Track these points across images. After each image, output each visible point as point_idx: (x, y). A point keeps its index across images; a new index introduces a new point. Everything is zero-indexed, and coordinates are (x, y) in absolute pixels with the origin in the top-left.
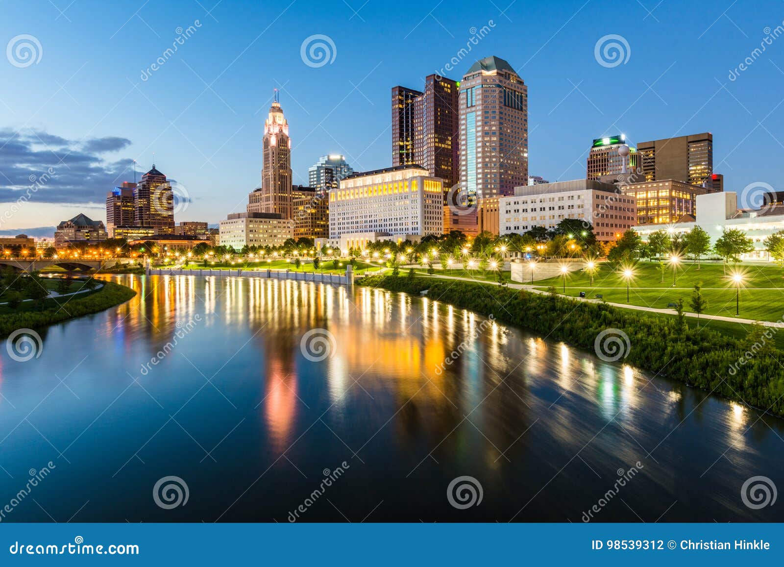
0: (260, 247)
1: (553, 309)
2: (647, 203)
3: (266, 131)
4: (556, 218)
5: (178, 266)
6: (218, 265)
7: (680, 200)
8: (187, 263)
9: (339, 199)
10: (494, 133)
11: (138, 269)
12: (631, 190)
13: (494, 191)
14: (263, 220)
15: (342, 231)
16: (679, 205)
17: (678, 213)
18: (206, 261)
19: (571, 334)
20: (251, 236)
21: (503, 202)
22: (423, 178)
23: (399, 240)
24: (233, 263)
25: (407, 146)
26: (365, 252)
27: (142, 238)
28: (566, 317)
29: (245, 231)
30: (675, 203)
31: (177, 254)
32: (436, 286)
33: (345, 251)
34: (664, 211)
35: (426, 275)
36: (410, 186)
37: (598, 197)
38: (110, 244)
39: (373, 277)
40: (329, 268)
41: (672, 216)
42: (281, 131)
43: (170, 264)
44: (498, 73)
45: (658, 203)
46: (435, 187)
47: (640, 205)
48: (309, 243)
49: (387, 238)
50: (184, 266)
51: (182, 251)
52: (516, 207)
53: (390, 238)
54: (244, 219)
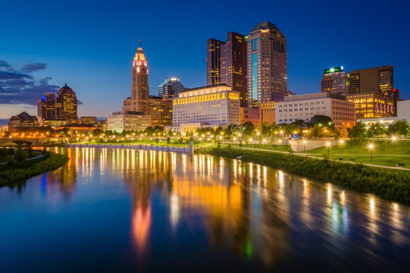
0: (133, 131)
1: (329, 167)
2: (360, 106)
3: (134, 65)
4: (309, 115)
5: (85, 142)
6: (109, 141)
7: (379, 104)
8: (90, 140)
9: (179, 103)
10: (268, 66)
11: (60, 144)
12: (350, 99)
13: (268, 99)
14: (134, 115)
15: (180, 122)
16: (378, 107)
17: (378, 111)
18: (101, 140)
19: (345, 181)
20: (127, 125)
21: (276, 105)
22: (228, 92)
23: (215, 128)
24: (118, 140)
25: (216, 73)
26: (195, 135)
27: (61, 126)
28: (339, 171)
29: (123, 122)
30: (377, 106)
31: (83, 135)
32: (247, 154)
33: (183, 134)
34: (370, 111)
35: (238, 148)
36: (221, 96)
37: (334, 102)
38: (42, 129)
39: (204, 148)
40: (176, 143)
41: (375, 113)
42: (143, 64)
43: (79, 141)
44: (270, 31)
45: (367, 106)
46: (235, 97)
47: (357, 106)
48: (161, 129)
49: (207, 126)
50: (88, 142)
51: (86, 133)
52: (286, 108)
53: (209, 126)
54: (123, 115)
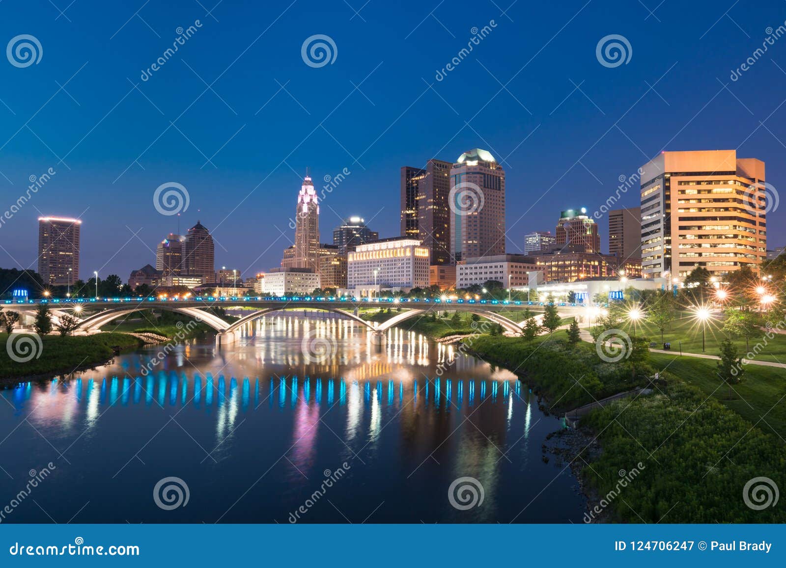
3: (299, 200)
9: (355, 259)
14: (298, 273)
15: (357, 283)
20: (289, 285)
21: (458, 267)
22: (414, 247)
25: (412, 214)
29: (284, 282)
30: (582, 268)
36: (405, 252)
37: (512, 266)
42: (311, 200)
45: (571, 268)
46: (424, 253)
48: (332, 292)
49: (388, 289)
52: (467, 271)
54: (284, 273)
